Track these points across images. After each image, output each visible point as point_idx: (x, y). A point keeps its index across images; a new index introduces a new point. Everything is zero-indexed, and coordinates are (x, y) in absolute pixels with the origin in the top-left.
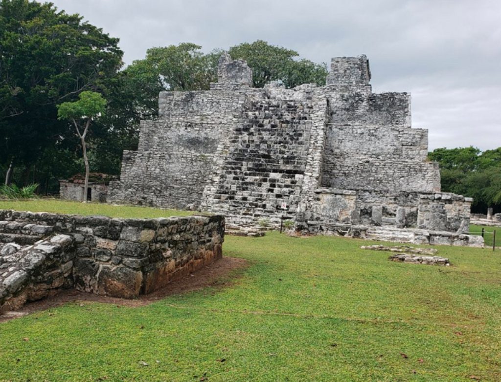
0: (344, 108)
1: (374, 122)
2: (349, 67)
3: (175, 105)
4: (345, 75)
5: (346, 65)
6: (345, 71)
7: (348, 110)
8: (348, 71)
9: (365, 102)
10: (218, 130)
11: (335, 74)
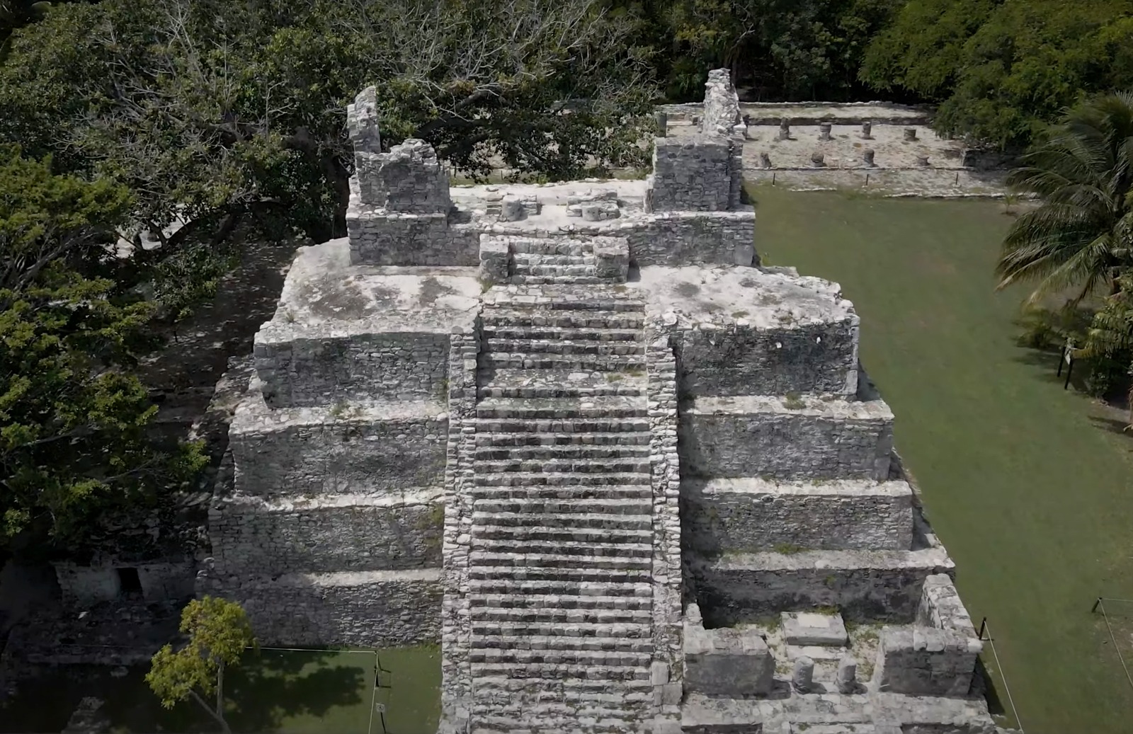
0: (712, 360)
1: (778, 389)
2: (702, 170)
3: (299, 369)
4: (691, 189)
5: (694, 164)
6: (692, 178)
7: (720, 364)
8: (699, 180)
9: (759, 346)
10: (424, 435)
11: (667, 186)
